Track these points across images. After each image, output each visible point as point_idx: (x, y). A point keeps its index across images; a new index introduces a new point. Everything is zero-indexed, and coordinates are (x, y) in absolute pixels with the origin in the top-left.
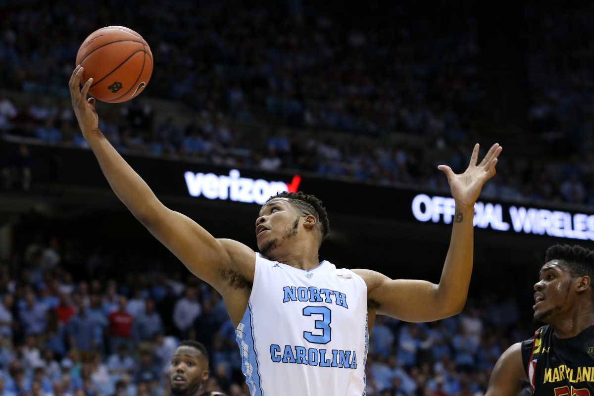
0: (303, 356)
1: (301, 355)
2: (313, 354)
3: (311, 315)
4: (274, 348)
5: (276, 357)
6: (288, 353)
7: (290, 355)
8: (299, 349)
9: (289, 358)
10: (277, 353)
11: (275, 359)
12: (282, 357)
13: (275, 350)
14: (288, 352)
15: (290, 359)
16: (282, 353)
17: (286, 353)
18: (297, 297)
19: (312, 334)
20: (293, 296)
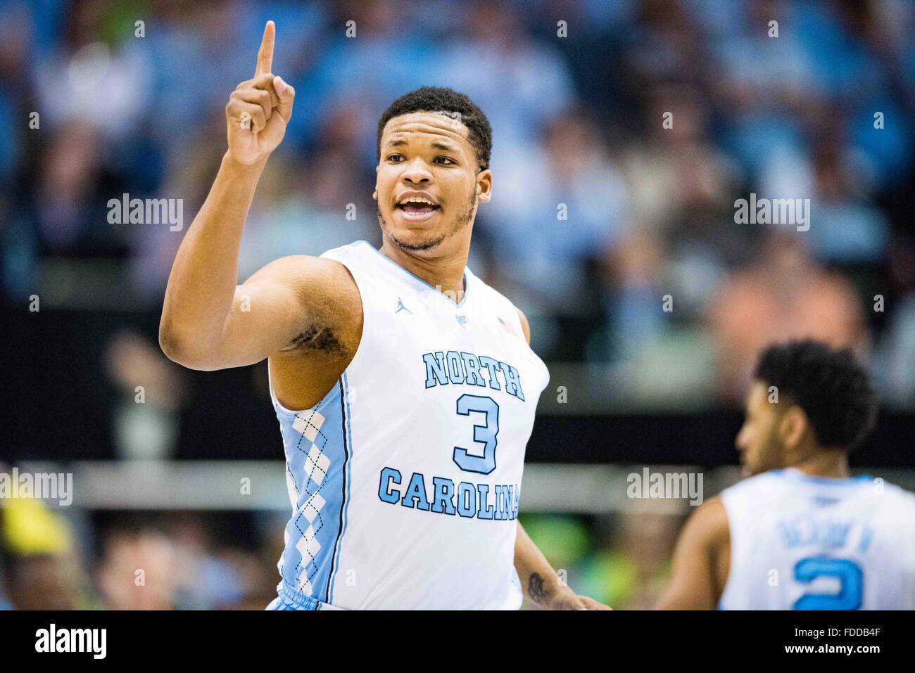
0: (447, 498)
1: (443, 497)
2: (467, 493)
3: (468, 415)
4: (390, 474)
5: (389, 492)
6: (417, 489)
7: (421, 493)
8: (439, 483)
9: (416, 500)
10: (392, 486)
11: (387, 496)
12: (403, 495)
13: (391, 479)
14: (417, 487)
15: (418, 502)
16: (403, 488)
17: (413, 487)
18: (448, 375)
19: (468, 453)
20: (440, 374)
